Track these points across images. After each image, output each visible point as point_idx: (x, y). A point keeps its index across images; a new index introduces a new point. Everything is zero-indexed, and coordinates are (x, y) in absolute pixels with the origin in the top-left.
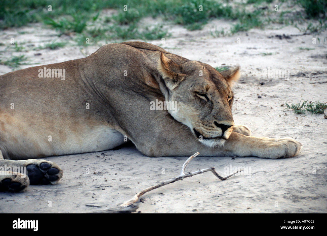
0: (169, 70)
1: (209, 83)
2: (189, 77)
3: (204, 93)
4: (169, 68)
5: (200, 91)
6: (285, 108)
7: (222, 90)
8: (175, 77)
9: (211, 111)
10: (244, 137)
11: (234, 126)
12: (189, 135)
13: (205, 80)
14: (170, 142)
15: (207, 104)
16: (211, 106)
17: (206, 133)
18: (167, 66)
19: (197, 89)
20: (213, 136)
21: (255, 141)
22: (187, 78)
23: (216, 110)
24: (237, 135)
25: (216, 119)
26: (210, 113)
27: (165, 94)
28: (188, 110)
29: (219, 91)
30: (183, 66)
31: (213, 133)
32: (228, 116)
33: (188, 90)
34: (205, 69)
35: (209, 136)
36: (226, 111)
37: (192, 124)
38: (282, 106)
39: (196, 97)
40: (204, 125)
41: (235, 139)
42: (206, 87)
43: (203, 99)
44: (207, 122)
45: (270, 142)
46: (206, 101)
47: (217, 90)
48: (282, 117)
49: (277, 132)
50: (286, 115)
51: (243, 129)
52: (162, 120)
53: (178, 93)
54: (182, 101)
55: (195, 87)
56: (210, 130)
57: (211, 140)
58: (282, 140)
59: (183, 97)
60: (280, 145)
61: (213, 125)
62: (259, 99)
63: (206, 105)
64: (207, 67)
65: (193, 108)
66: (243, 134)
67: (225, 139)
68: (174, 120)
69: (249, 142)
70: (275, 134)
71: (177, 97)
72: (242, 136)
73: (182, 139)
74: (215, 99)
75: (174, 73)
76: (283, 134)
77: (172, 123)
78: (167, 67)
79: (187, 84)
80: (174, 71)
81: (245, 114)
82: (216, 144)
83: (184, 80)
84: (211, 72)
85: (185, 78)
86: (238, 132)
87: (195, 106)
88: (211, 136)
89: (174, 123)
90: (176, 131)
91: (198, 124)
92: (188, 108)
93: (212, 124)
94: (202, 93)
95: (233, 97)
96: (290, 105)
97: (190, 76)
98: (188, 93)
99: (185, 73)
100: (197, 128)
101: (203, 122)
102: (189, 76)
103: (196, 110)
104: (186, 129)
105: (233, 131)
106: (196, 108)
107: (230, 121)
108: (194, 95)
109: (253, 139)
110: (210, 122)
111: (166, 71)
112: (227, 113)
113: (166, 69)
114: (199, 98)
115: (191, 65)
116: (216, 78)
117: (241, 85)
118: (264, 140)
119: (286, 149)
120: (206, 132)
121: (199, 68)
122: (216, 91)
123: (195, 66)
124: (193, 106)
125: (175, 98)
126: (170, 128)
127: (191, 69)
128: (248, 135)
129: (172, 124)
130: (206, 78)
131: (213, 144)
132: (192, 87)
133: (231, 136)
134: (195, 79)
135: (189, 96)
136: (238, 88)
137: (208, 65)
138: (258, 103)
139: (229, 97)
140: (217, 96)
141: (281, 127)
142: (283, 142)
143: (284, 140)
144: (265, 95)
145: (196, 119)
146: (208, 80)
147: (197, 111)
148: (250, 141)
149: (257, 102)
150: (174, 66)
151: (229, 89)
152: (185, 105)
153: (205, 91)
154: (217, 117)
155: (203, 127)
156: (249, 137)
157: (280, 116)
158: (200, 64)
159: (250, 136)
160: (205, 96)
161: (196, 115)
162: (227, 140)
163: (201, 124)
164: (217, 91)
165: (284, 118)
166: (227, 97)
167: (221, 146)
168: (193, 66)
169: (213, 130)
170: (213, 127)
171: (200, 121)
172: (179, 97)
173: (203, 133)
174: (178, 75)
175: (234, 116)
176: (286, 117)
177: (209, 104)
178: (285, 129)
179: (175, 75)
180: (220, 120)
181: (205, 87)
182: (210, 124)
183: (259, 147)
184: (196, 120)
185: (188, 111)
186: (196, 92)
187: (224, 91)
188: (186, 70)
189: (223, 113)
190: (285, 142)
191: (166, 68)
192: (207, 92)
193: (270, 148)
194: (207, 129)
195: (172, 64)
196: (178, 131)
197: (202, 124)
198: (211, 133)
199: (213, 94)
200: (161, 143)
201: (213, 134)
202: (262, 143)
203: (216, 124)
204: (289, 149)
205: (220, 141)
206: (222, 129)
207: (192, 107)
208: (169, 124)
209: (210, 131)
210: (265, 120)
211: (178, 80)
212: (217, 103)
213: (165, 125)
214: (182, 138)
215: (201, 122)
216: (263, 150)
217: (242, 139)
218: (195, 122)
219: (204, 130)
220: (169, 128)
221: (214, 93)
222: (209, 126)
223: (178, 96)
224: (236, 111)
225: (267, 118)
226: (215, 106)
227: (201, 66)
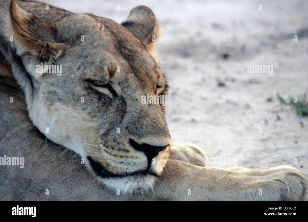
0: (29, 36)
1: (115, 61)
2: (71, 49)
3: (106, 83)
4: (28, 32)
5: (97, 78)
6: (276, 103)
7: (143, 72)
8: (43, 50)
9: (123, 117)
10: (194, 168)
11: (172, 148)
12: (79, 170)
13: (105, 55)
14: (40, 188)
15: (113, 104)
16: (122, 107)
17: (113, 164)
18: (25, 27)
19: (90, 73)
20: (128, 171)
21: (216, 175)
22: (67, 52)
23: (133, 115)
24: (179, 165)
25: (133, 134)
26: (120, 122)
27: (25, 86)
28: (74, 117)
29: (136, 76)
30: (59, 26)
31: (129, 164)
32: (157, 126)
33: (72, 76)
34: (105, 30)
35: (120, 171)
36: (154, 116)
37: (85, 148)
38: (270, 100)
39: (90, 90)
40: (107, 147)
41: (176, 175)
42: (108, 70)
43: (105, 95)
44: (114, 141)
45: (248, 177)
46: (111, 97)
47: (133, 72)
48: (271, 123)
49: (260, 156)
50: (279, 118)
51: (191, 152)
52: (21, 143)
53: (52, 85)
54: (60, 99)
55: (87, 71)
56: (121, 157)
57: (125, 179)
58: (273, 171)
59: (61, 91)
60: (268, 182)
61: (128, 146)
62: (222, 89)
63: (111, 105)
64: (108, 25)
65: (84, 114)
66: (191, 163)
67: (154, 174)
68: (46, 141)
69: (205, 179)
70: (258, 160)
71: (50, 92)
72: (190, 166)
73: (66, 179)
74: (129, 92)
75: (40, 41)
76: (275, 160)
77: (41, 146)
78: (24, 31)
79: (68, 64)
80: (40, 37)
81: (193, 121)
82: (137, 187)
83: (63, 55)
84: (116, 37)
85: (65, 51)
86: (180, 159)
87: (89, 110)
88: (125, 170)
89: (46, 146)
90: (52, 162)
91: (95, 146)
92: (76, 114)
93: (124, 145)
94: (100, 81)
95: (167, 86)
96: (286, 97)
97: (75, 48)
98: (73, 83)
99: (63, 41)
100: (95, 155)
101: (106, 142)
102: (72, 46)
103: (91, 118)
104: (73, 157)
105: (170, 157)
106: (90, 113)
107: (162, 138)
108: (86, 87)
109: (213, 172)
110: (119, 140)
111: (23, 38)
112: (155, 121)
113: (22, 35)
114: (97, 93)
115: (75, 24)
116: (128, 47)
117: (181, 61)
118: (237, 174)
119: (281, 190)
120: (114, 161)
121: (91, 29)
122: (131, 76)
123: (82, 24)
124: (84, 109)
125: (46, 95)
126: (40, 157)
127: (74, 32)
128: (203, 165)
129: (43, 149)
130: (108, 50)
131: (131, 187)
132: (80, 70)
133: (166, 168)
134: (85, 54)
135: (75, 90)
136: (175, 67)
137: (109, 20)
138: (220, 98)
139: (158, 87)
140: (134, 86)
141: (270, 145)
142: (275, 176)
143: (277, 171)
144: (233, 80)
145: (93, 135)
146: (112, 52)
147: (94, 119)
148: (207, 176)
149: (216, 94)
150: (39, 27)
151: (158, 70)
152: (67, 109)
153: (107, 78)
154: (135, 130)
155: (107, 152)
156: (205, 169)
157: (266, 122)
158: (93, 19)
159: (207, 167)
160: (109, 87)
161: (92, 127)
162: (159, 176)
163: (101, 145)
164: (133, 75)
165: (275, 127)
166: (155, 86)
167: (146, 189)
168: (79, 25)
169: (127, 157)
170: (128, 151)
171: (100, 141)
172: (55, 93)
173: (108, 165)
174: (48, 45)
175: (171, 127)
176: (279, 123)
177: (116, 103)
178: (278, 149)
179: (42, 46)
180: (141, 136)
181: (106, 68)
182: (121, 146)
183: (226, 188)
184: (93, 140)
185: (73, 120)
186: (88, 81)
187: (147, 74)
188: (66, 36)
189: (146, 121)
190: (280, 175)
191: (22, 32)
192: (112, 80)
193: (250, 190)
194: (116, 156)
195: (35, 23)
196: (55, 164)
197: (104, 145)
198: (125, 164)
199: (123, 83)
200: (21, 191)
201: (129, 166)
202: (231, 180)
203: (133, 143)
204: (289, 189)
205: (144, 180)
206: (147, 155)
207: (81, 112)
208: (36, 149)
209: (121, 160)
210: (234, 131)
211: (49, 57)
212: (133, 100)
213: (28, 151)
214: (64, 177)
215: (102, 143)
216: (235, 194)
217: (189, 174)
218: (92, 143)
219: (110, 159)
220: (36, 158)
221: (126, 80)
222: (119, 150)
223: (51, 90)
224: (174, 116)
225: (240, 128)
226: (131, 108)
227: (95, 23)
